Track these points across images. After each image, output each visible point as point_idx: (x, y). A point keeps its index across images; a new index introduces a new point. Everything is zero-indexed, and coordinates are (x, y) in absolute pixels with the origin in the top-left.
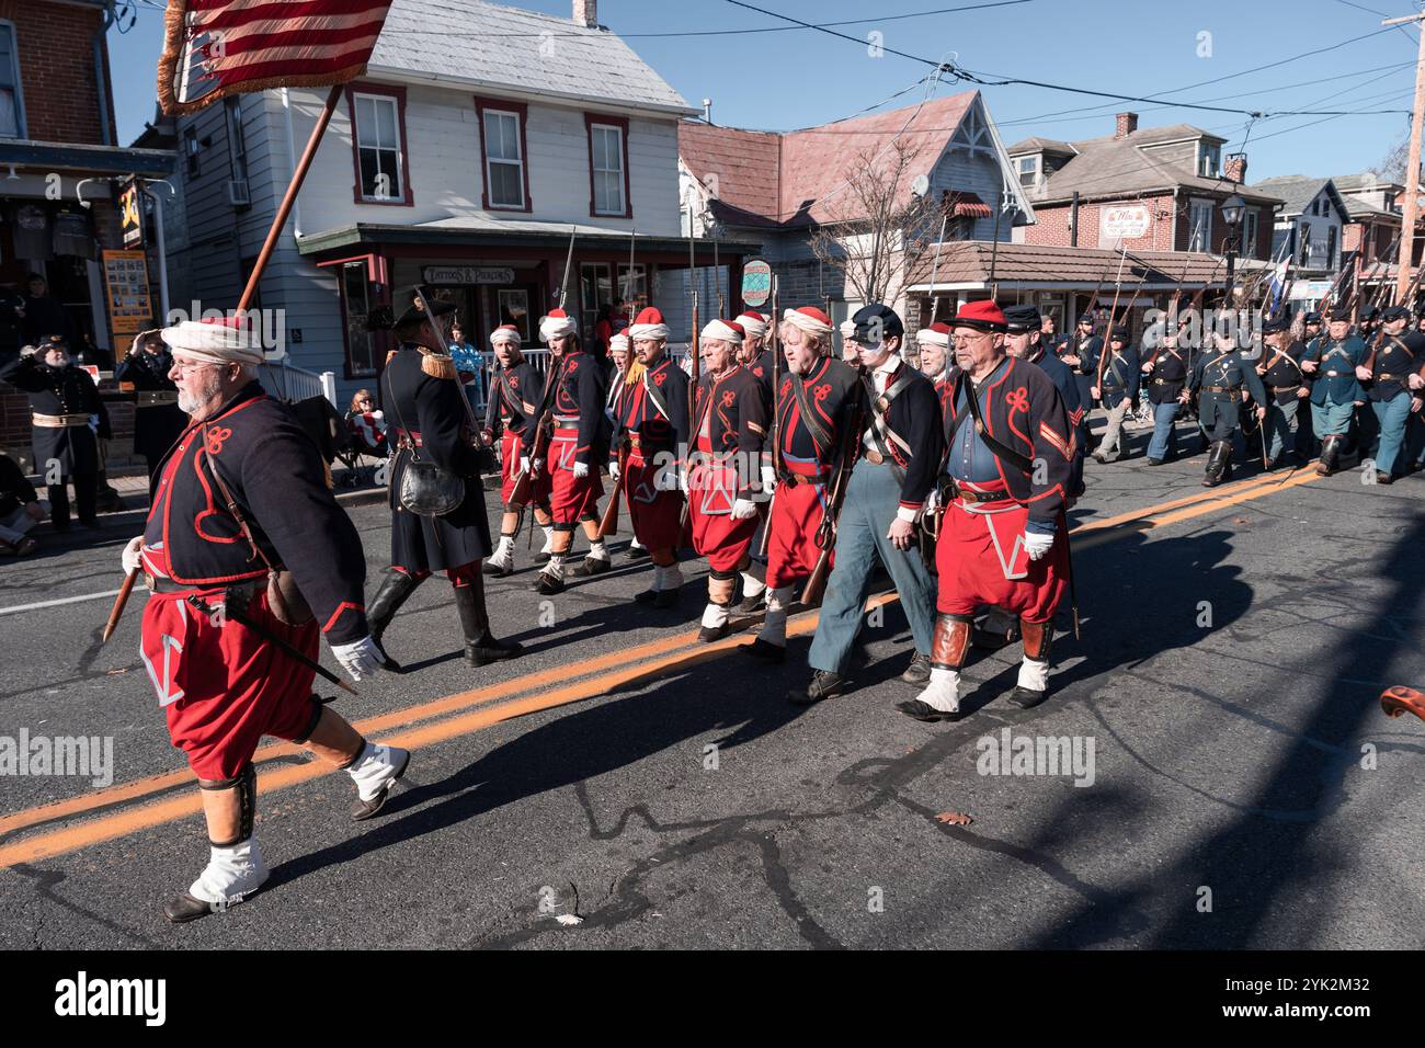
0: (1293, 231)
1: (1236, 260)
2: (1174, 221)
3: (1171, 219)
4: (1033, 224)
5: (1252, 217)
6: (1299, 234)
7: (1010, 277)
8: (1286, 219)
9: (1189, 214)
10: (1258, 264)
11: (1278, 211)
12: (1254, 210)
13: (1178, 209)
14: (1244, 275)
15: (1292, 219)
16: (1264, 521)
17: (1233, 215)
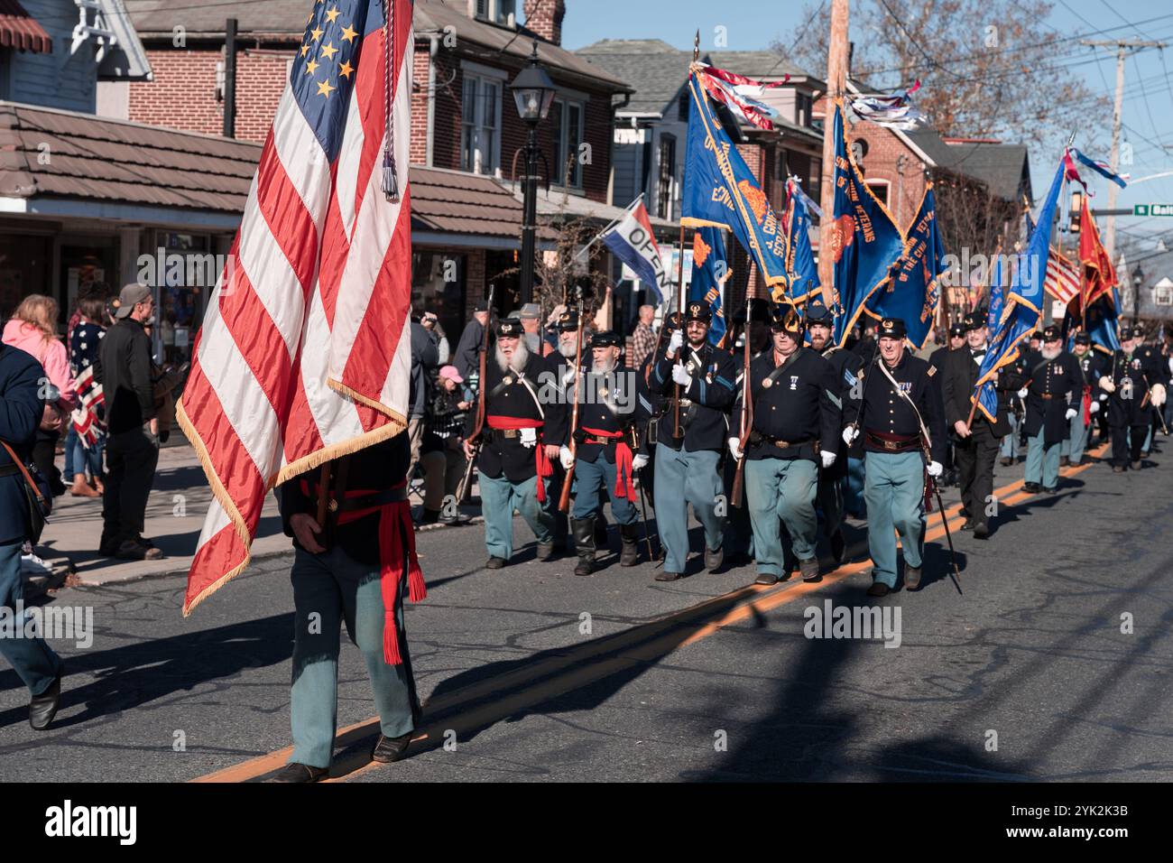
0: (647, 147)
1: (540, 192)
2: (431, 103)
3: (425, 99)
4: (143, 78)
5: (574, 111)
6: (658, 157)
7: (85, 192)
8: (634, 122)
9: (459, 94)
10: (581, 206)
11: (623, 105)
12: (577, 100)
13: (438, 81)
14: (555, 226)
15: (644, 124)
16: (577, 745)
17: (533, 104)
